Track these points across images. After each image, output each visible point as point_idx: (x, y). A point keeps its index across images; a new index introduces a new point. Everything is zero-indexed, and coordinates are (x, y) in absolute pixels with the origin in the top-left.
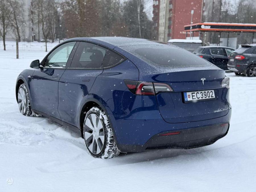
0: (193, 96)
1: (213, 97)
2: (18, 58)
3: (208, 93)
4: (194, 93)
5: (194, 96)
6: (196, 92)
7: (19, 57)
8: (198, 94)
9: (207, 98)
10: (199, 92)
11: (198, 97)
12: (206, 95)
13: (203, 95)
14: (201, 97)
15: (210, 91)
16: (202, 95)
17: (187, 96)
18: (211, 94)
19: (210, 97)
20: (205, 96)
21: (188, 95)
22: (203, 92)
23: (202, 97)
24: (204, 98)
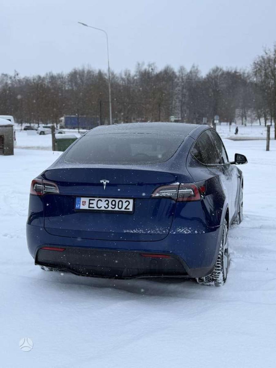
0: (90, 204)
1: (129, 209)
2: (268, 149)
3: (120, 203)
4: (94, 200)
5: (93, 204)
6: (97, 199)
7: (270, 149)
8: (100, 201)
9: (117, 209)
10: (104, 200)
11: (99, 206)
12: (115, 205)
13: (110, 204)
14: (105, 207)
15: (124, 200)
16: (107, 204)
17: (81, 202)
18: (125, 205)
19: (123, 209)
20: (113, 207)
21: (83, 202)
22: (110, 200)
23: (107, 206)
24: (110, 209)
